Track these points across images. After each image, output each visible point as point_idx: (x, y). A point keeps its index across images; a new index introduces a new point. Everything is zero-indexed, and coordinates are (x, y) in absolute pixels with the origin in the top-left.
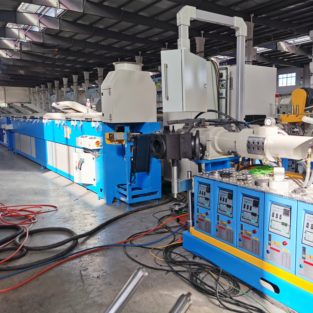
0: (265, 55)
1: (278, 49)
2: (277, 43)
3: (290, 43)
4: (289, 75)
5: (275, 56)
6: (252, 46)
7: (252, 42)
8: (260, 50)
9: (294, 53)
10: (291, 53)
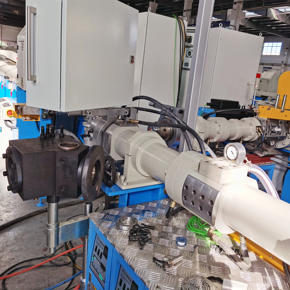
0: (253, 20)
1: (268, 16)
2: (267, 9)
3: (281, 11)
4: (275, 44)
5: (264, 23)
6: (241, 9)
7: (242, 5)
8: (249, 14)
9: (284, 21)
10: (281, 22)
